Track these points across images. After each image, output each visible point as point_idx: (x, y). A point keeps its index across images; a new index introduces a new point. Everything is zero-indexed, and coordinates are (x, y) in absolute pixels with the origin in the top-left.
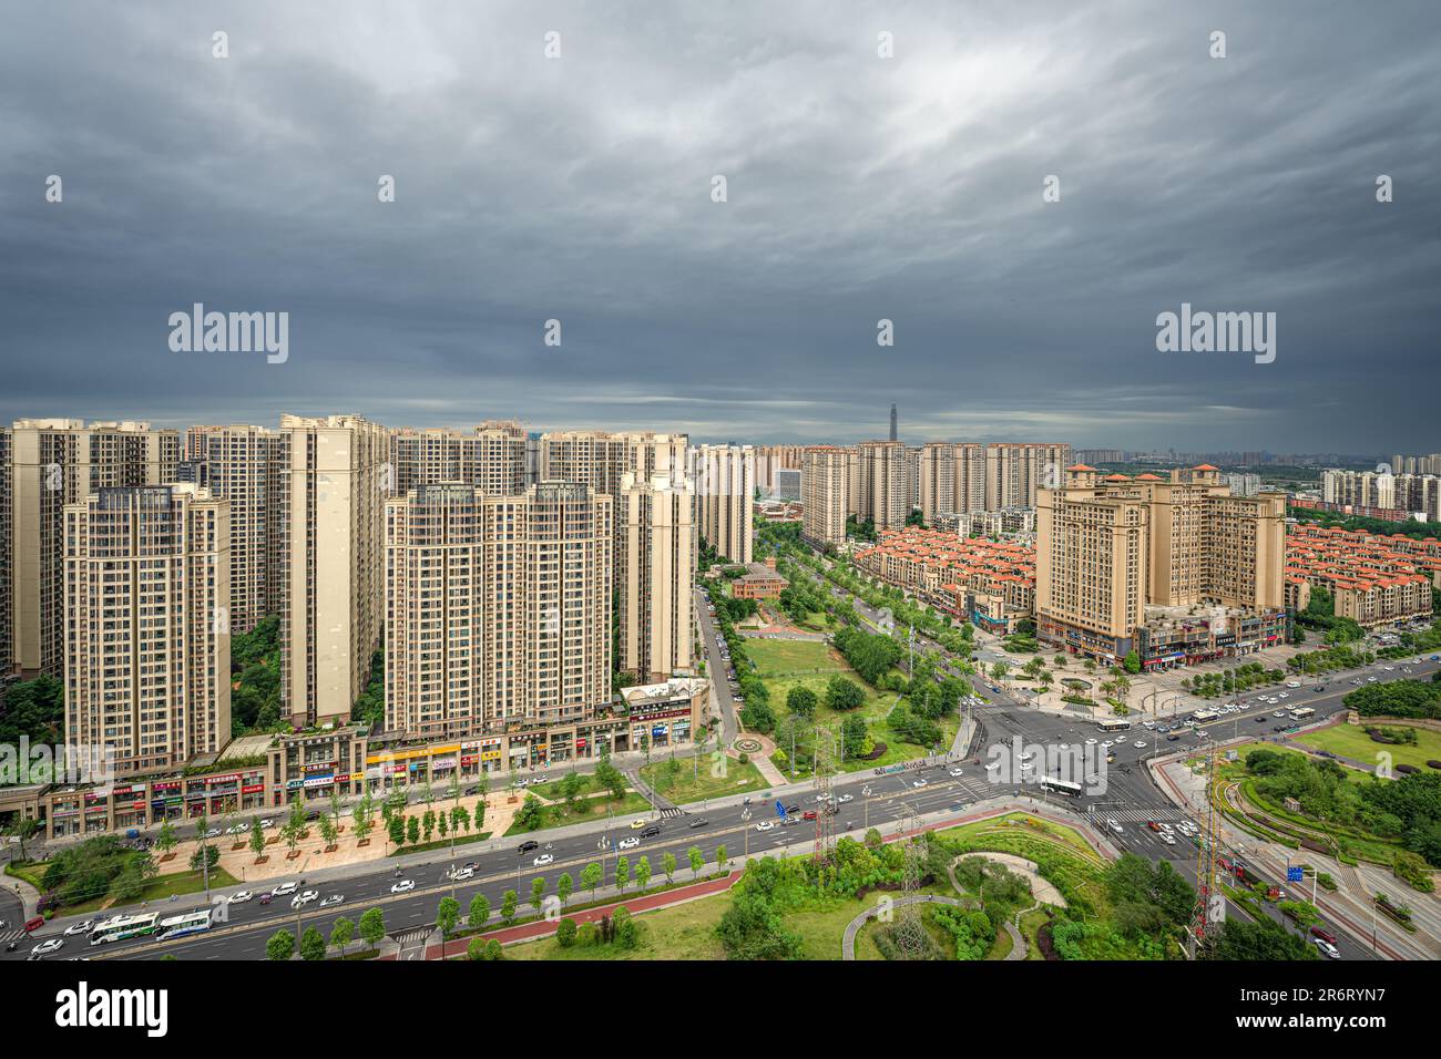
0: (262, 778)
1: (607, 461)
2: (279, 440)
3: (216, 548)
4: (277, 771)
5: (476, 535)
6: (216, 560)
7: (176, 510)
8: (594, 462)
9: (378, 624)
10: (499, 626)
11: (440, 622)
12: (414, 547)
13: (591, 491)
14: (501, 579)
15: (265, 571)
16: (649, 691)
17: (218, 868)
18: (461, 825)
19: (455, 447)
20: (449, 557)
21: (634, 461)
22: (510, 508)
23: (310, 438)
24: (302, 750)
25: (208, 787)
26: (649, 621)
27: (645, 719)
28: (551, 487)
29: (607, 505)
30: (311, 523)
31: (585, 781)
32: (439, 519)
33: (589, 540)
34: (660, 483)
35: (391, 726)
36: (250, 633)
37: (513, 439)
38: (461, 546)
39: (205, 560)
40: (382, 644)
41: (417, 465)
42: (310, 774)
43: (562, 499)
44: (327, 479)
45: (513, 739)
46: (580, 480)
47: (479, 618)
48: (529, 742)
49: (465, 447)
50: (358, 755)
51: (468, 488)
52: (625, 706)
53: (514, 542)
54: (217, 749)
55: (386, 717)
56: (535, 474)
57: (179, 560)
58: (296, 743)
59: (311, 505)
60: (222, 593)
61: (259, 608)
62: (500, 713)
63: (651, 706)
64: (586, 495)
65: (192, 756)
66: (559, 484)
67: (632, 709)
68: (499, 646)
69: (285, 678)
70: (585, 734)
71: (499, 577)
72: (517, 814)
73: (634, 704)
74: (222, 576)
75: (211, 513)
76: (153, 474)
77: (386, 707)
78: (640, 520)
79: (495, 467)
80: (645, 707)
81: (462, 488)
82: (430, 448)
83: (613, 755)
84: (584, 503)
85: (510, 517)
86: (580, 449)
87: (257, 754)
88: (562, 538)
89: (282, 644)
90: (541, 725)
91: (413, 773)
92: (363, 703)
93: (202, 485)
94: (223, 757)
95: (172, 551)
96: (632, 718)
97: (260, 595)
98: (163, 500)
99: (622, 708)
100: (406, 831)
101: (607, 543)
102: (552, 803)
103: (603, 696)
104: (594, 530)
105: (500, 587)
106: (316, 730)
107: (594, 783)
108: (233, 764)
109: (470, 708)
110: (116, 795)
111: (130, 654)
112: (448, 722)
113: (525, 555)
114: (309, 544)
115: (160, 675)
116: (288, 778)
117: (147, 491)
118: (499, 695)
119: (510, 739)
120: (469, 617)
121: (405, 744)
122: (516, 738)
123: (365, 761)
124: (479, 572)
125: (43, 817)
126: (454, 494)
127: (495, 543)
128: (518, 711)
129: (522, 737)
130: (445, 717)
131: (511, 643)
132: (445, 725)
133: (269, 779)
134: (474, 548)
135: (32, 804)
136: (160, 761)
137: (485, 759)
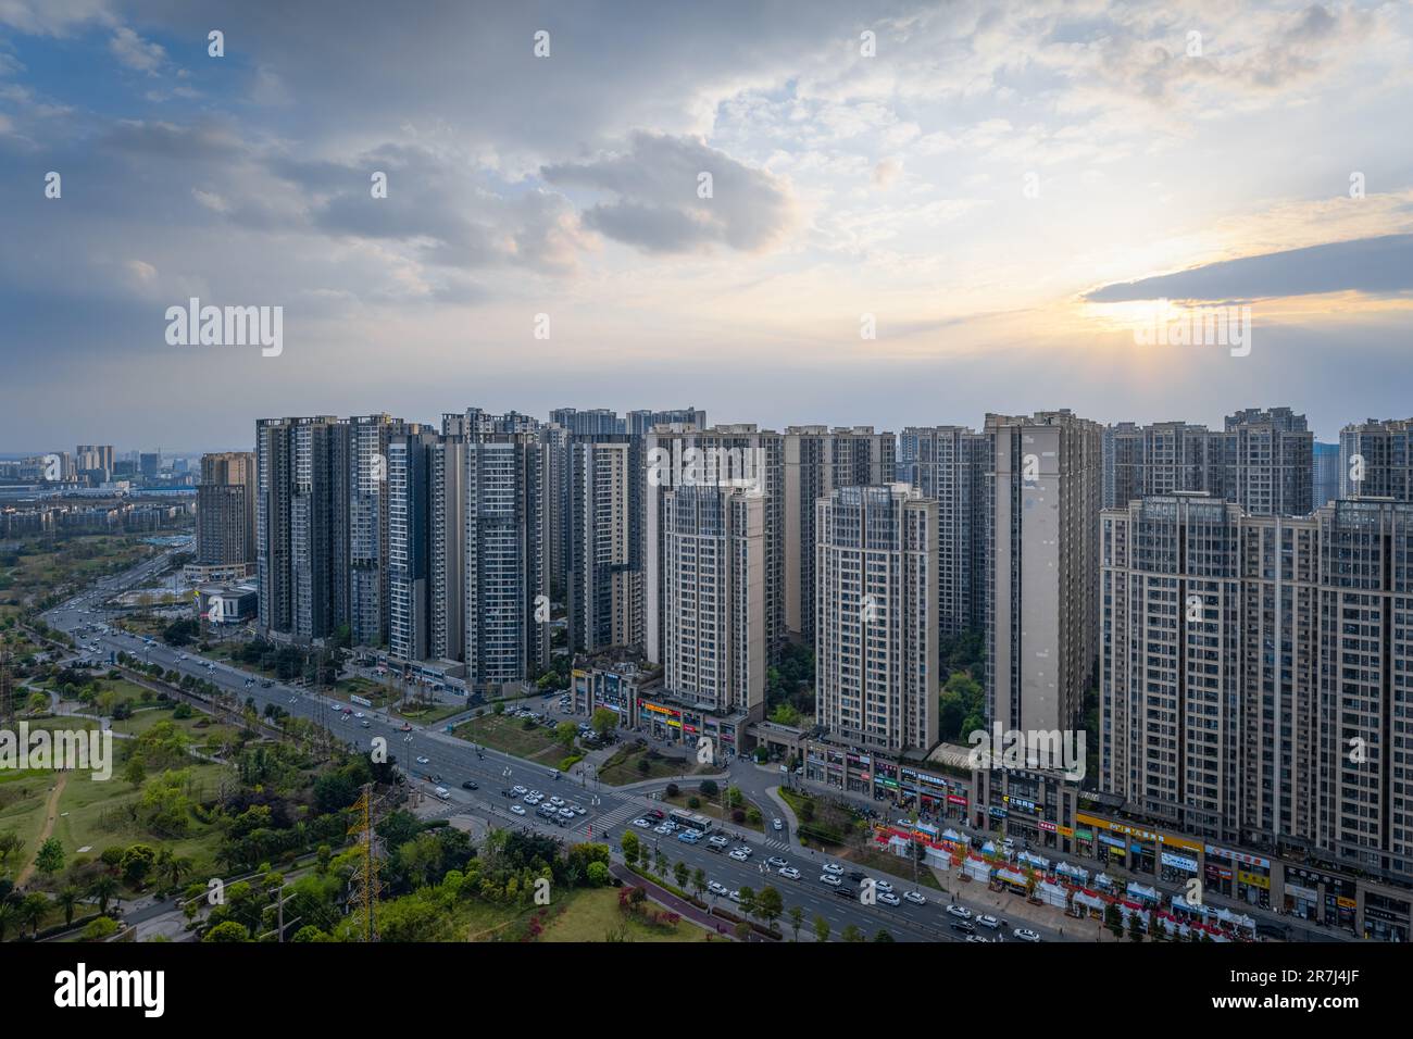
0: (966, 792)
2: (983, 440)
3: (927, 547)
4: (981, 791)
5: (1230, 567)
6: (926, 560)
7: (894, 508)
9: (1091, 659)
10: (1268, 700)
12: (1138, 573)
14: (1272, 634)
15: (969, 576)
17: (926, 866)
20: (1189, 591)
22: (1288, 533)
23: (1013, 439)
24: (1005, 777)
25: (919, 782)
28: (1366, 506)
30: (1016, 531)
32: (1173, 540)
35: (1107, 787)
37: (1289, 434)
38: (1205, 579)
39: (918, 558)
40: (1096, 685)
43: (1388, 527)
45: (1291, 871)
48: (1321, 886)
49: (1210, 447)
50: (1066, 807)
51: (1218, 501)
53: (1296, 586)
54: (927, 747)
55: (1101, 774)
57: (897, 556)
59: (1016, 510)
60: (930, 596)
61: (963, 614)
62: (1268, 825)
65: (906, 748)
66: (1382, 503)
68: (1268, 728)
69: (989, 694)
71: (1269, 631)
74: (932, 576)
75: (922, 513)
76: (876, 471)
77: (1101, 763)
79: (1260, 474)
81: (1207, 501)
82: (1160, 447)
85: (1288, 546)
87: (962, 766)
88: (1387, 588)
89: (986, 658)
90: (1345, 868)
91: (1135, 857)
93: (915, 486)
94: (932, 758)
95: (891, 548)
97: (965, 602)
98: (884, 499)
100: (1125, 924)
108: (939, 768)
109: (1219, 801)
110: (849, 760)
111: (860, 636)
112: (1186, 809)
113: (1315, 604)
114: (1013, 553)
115: (881, 661)
116: (991, 803)
117: (871, 490)
118: (1267, 798)
119: (1286, 868)
120: (1220, 677)
121: (1124, 815)
122: (1298, 871)
123: (1075, 817)
124: (1234, 619)
125: (801, 757)
126: (1193, 509)
127: (1261, 583)
128: (1301, 832)
129: (1309, 874)
130: (1181, 800)
131: (1290, 730)
132: (1181, 812)
133: (973, 796)
134: (1226, 584)
135: (795, 744)
136: (881, 742)
137: (1242, 879)
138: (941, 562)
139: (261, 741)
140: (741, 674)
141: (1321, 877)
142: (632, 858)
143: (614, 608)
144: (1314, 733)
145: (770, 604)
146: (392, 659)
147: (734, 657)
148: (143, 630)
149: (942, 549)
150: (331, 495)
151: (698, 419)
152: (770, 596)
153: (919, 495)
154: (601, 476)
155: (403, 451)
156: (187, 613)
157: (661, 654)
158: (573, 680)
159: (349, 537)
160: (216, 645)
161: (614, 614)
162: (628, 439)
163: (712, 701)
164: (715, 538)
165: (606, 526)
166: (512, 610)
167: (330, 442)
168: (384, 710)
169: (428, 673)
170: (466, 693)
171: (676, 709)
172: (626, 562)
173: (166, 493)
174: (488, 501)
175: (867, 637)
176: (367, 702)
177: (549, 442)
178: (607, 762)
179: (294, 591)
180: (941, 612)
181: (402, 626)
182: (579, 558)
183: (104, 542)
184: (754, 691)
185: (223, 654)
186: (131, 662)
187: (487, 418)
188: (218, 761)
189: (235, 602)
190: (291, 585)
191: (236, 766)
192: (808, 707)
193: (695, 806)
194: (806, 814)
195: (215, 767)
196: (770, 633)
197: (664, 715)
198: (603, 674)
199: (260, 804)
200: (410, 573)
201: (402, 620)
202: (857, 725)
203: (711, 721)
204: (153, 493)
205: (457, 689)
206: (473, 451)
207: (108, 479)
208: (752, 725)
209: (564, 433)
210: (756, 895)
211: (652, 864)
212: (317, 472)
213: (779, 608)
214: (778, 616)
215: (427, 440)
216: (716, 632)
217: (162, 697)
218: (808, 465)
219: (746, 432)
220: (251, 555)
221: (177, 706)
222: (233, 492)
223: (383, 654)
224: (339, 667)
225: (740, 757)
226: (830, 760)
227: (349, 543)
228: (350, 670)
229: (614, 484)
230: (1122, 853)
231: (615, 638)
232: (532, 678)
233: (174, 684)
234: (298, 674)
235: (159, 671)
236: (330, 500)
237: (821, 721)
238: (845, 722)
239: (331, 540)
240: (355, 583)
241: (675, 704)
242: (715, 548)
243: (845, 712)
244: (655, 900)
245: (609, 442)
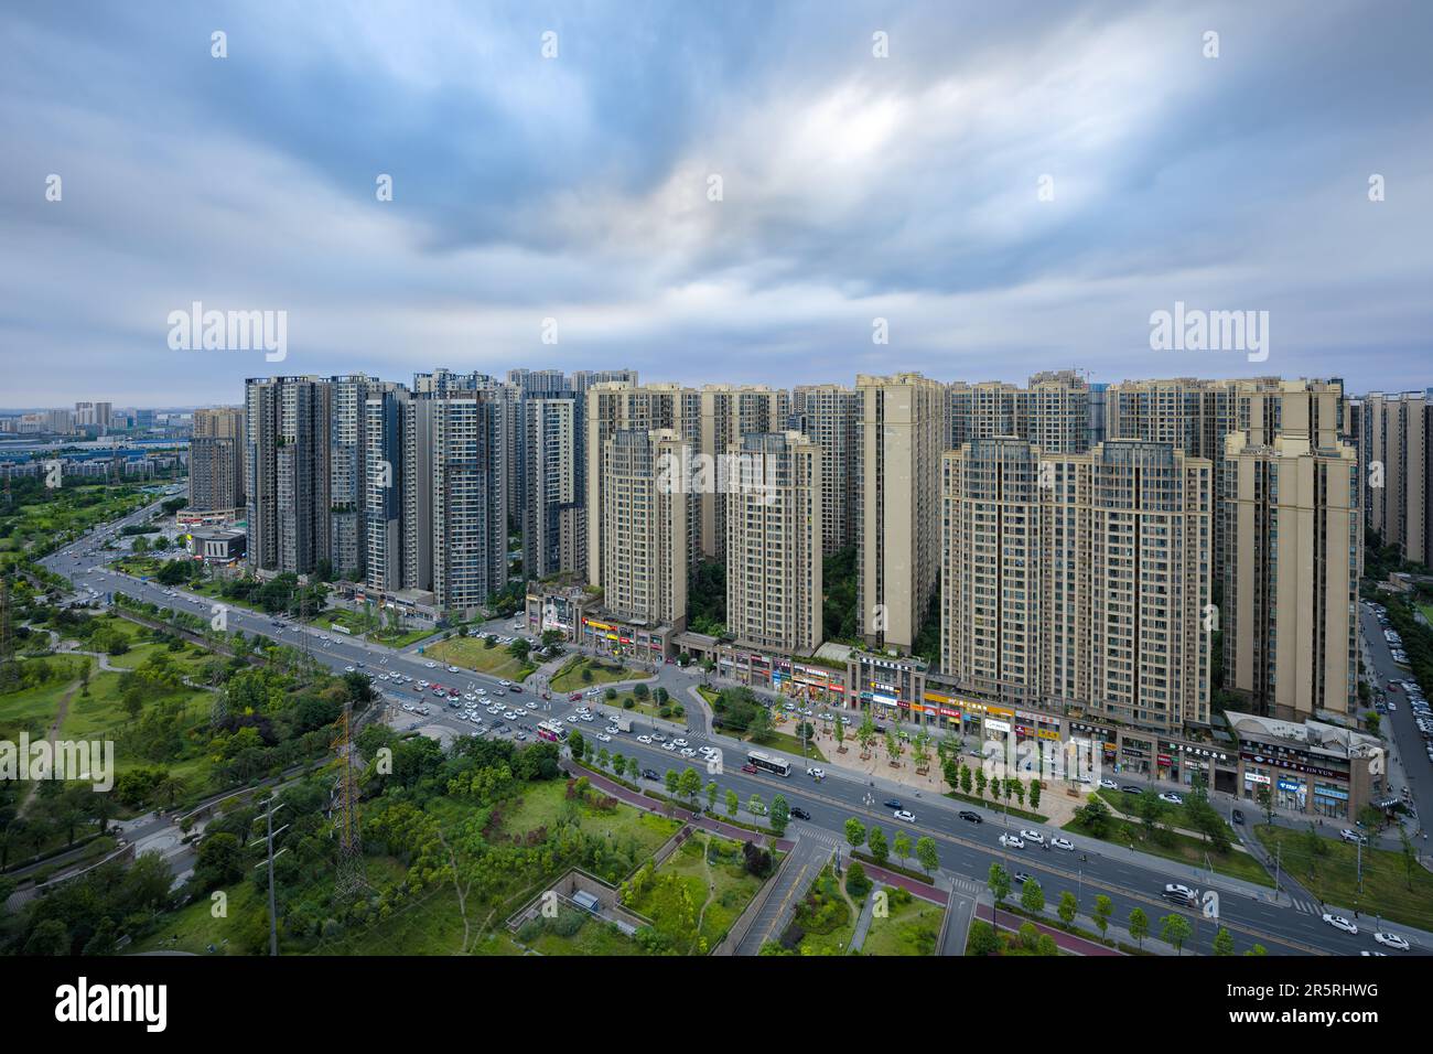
0: (843, 681)
1: (1202, 416)
2: (855, 396)
3: (813, 483)
4: (854, 680)
5: (1033, 494)
6: (813, 493)
7: (788, 452)
8: (1183, 417)
9: (935, 570)
10: (1059, 596)
11: (994, 580)
12: (968, 500)
13: (1179, 453)
14: (1061, 545)
15: (845, 507)
16: (1272, 727)
17: (812, 743)
18: (1014, 796)
19: (1008, 400)
20: (1004, 514)
21: (1246, 417)
22: (1071, 467)
23: (878, 395)
24: (873, 668)
25: (807, 676)
26: (1272, 633)
27: (1265, 762)
28: (1123, 446)
29: (1204, 472)
30: (879, 469)
31: (1172, 809)
32: (993, 474)
33: (1177, 514)
34: (1291, 446)
35: (947, 670)
36: (835, 557)
37: (1072, 391)
38: (1016, 504)
39: (806, 493)
41: (970, 419)
42: (880, 692)
43: (1138, 461)
44: (892, 431)
45: (1074, 726)
46: (1161, 439)
47: (1035, 583)
48: (1094, 736)
49: (1018, 401)
50: (917, 687)
51: (1024, 443)
52: (1232, 735)
53: (1077, 506)
54: (813, 647)
55: (942, 660)
56: (1100, 431)
58: (868, 660)
59: (880, 453)
60: (816, 521)
61: (841, 537)
62: (1059, 691)
63: (1276, 749)
64: (1172, 458)
65: (798, 647)
66: (1134, 444)
67: (1244, 742)
68: (1058, 617)
69: (859, 601)
70: (1170, 751)
71: (1059, 543)
72: (1077, 811)
73: (1245, 736)
74: (817, 507)
75: (810, 456)
76: (773, 422)
77: (942, 651)
78: (1257, 496)
79: (1053, 422)
80: (1266, 746)
81: (1017, 443)
82: (983, 401)
83: (1211, 792)
84: (1169, 467)
85: (1071, 477)
86: (1162, 401)
87: (840, 660)
88: (1138, 507)
89: (857, 572)
90: (1109, 721)
91: (967, 724)
92: (921, 641)
93: (804, 433)
94: (816, 655)
96: (1242, 755)
97: (842, 527)
98: (780, 444)
99: (1225, 736)
100: (959, 777)
101: (1203, 520)
102: (1122, 816)
103: (1197, 713)
104: (1183, 502)
105: (1059, 554)
106: (883, 654)
107: (1182, 817)
108: (822, 663)
109: (1025, 676)
110: (753, 660)
111: (761, 557)
112: (1003, 684)
113: (1090, 521)
114: (878, 487)
115: (779, 577)
116: (862, 688)
117: (771, 437)
118: (1058, 671)
119: (1071, 724)
120: (1025, 580)
121: (959, 691)
122: (1078, 725)
123: (924, 695)
124: (1036, 534)
125: (715, 661)
126: (1008, 449)
127: (1054, 505)
128: (1081, 696)
129: (1086, 727)
130: (999, 677)
131: (1073, 618)
132: (999, 686)
133: (849, 684)
134: (1030, 508)
135: (710, 650)
136: (779, 644)
137: (1041, 735)
138: (824, 495)
139: (250, 668)
140: (667, 593)
141: (1094, 728)
142: (577, 753)
143: (562, 540)
144: (1090, 620)
145: (690, 533)
146: (369, 590)
147: (662, 578)
148: (139, 572)
149: (824, 485)
150: (313, 445)
151: (631, 378)
152: (690, 527)
153: (806, 440)
154: (552, 425)
155: (379, 406)
156: (178, 556)
157: (601, 578)
158: (527, 603)
159: (329, 484)
160: (207, 583)
161: (562, 545)
162: (573, 395)
163: (644, 617)
164: (645, 479)
165: (555, 470)
166: (475, 545)
167: (313, 399)
168: (363, 636)
169: (401, 602)
170: (435, 619)
171: (612, 624)
172: (572, 501)
173: (161, 446)
174: (454, 449)
175: (767, 558)
176: (347, 630)
177: (507, 397)
178: (556, 674)
179: (280, 533)
180: (824, 536)
181: (378, 561)
182: (532, 498)
183: (100, 491)
184: (678, 605)
185: (214, 592)
186: (127, 601)
187: (454, 377)
188: (210, 688)
189: (225, 544)
190: (276, 528)
191: (227, 692)
192: (721, 617)
193: (629, 705)
194: (719, 707)
195: (207, 695)
196: (690, 557)
197: (603, 630)
198: (553, 597)
199: (249, 725)
200: (384, 515)
201: (378, 556)
202: (760, 631)
203: (642, 633)
204: (148, 446)
205: (427, 615)
206: (440, 406)
207: (105, 432)
208: (676, 635)
209: (519, 390)
210: (680, 778)
211: (595, 757)
212: (301, 425)
213: (698, 537)
214: (697, 543)
215: (400, 396)
216: (646, 558)
217: (158, 633)
218: (721, 417)
219: (671, 389)
220: (240, 502)
221: (172, 640)
222: (223, 444)
223: (360, 586)
224: (321, 599)
225: (667, 662)
226: (738, 661)
227: (330, 489)
228: (332, 602)
229: (562, 434)
230: (957, 721)
231: (563, 566)
232: (492, 603)
233: (168, 621)
234: (283, 609)
235: (154, 609)
236: (313, 451)
237: (731, 629)
238: (750, 629)
239: (313, 485)
240: (335, 524)
241: (613, 620)
242: (646, 487)
243: (750, 621)
244: (595, 787)
245: (557, 398)
